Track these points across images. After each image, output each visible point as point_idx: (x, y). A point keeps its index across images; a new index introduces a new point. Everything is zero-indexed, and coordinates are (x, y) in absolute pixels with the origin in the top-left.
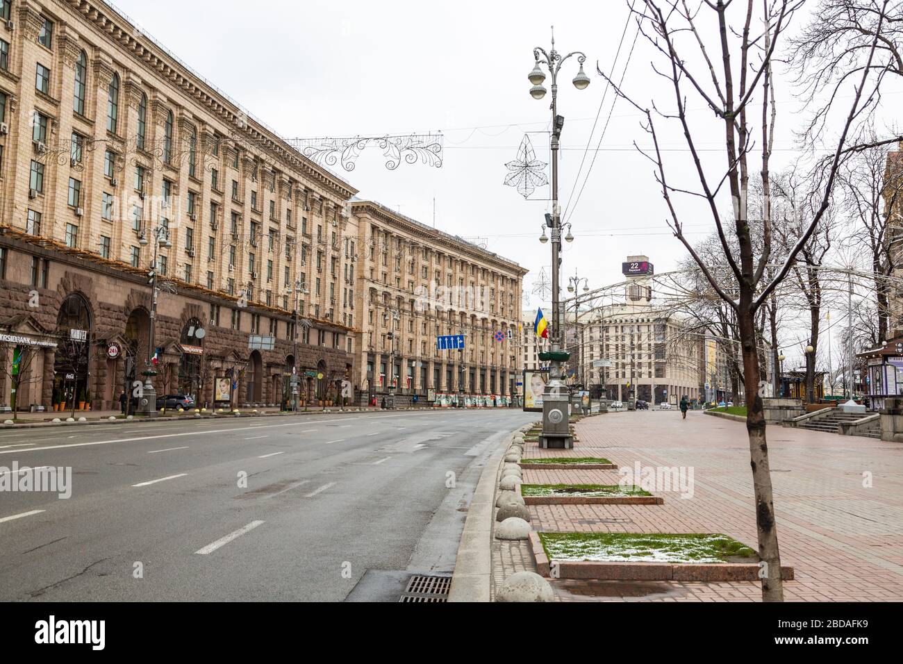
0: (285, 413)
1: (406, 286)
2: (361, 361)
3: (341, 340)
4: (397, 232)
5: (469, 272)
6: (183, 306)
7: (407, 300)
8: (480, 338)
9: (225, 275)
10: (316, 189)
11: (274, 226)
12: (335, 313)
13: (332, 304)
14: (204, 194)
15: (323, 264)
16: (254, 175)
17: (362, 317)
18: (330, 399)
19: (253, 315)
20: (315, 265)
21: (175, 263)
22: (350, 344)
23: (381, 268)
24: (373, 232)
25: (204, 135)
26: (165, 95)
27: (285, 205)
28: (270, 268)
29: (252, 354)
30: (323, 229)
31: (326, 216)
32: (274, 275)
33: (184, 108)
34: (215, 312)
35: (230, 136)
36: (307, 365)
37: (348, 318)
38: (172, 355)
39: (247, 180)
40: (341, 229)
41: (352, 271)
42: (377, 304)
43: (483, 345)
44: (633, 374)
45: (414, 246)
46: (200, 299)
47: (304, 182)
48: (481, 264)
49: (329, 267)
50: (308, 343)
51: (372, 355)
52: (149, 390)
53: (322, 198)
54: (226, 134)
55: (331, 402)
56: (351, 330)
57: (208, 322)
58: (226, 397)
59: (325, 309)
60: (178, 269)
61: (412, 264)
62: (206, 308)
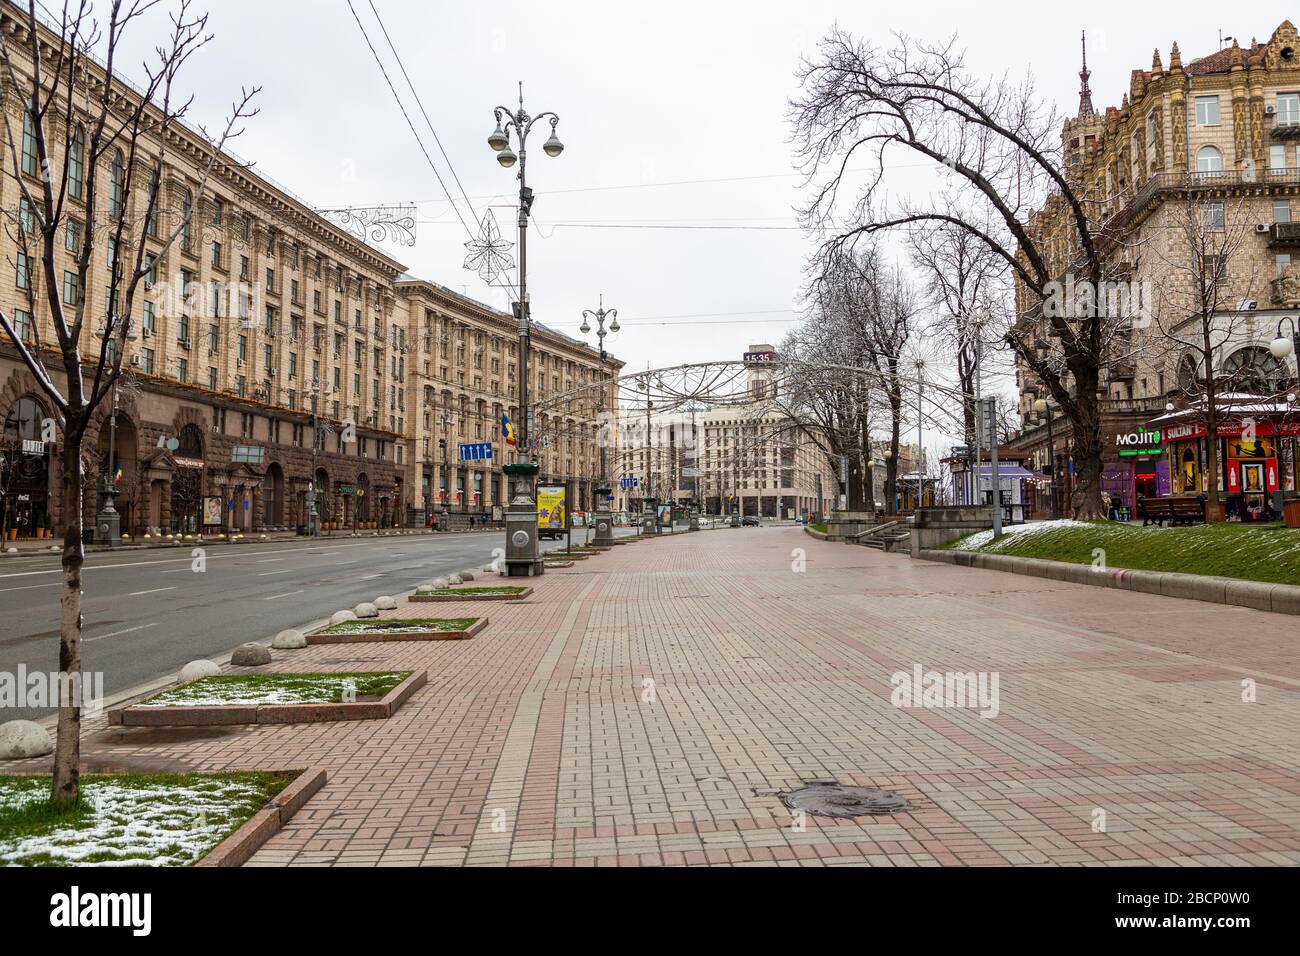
0: (301, 538)
1: (472, 382)
2: (414, 475)
3: (388, 448)
4: (458, 317)
5: (551, 365)
6: (176, 409)
7: (473, 400)
8: (565, 445)
9: (233, 371)
10: (353, 266)
11: (297, 311)
12: (380, 417)
13: (376, 405)
14: (203, 273)
15: (363, 357)
16: (270, 249)
17: (415, 421)
18: (374, 520)
19: (271, 420)
20: (352, 359)
21: (165, 358)
22: (400, 453)
23: (439, 362)
24: (428, 318)
25: (202, 201)
26: (147, 152)
27: (312, 285)
28: (294, 362)
29: (269, 467)
30: (363, 315)
31: (367, 299)
32: (299, 372)
33: (173, 167)
34: (220, 416)
35: (236, 201)
36: (343, 479)
37: (397, 423)
38: (161, 469)
39: (260, 255)
40: (386, 314)
41: (401, 366)
42: (434, 405)
43: (569, 452)
44: (737, 485)
45: (480, 335)
46: (198, 401)
47: (336, 258)
48: (565, 356)
49: (371, 362)
50: (344, 452)
51: (428, 467)
52: (110, 513)
53: (361, 278)
54: (232, 199)
55: (375, 524)
56: (400, 436)
57: (210, 429)
58: (217, 520)
59: (366, 412)
60: (168, 364)
61: (479, 357)
62: (207, 412)
